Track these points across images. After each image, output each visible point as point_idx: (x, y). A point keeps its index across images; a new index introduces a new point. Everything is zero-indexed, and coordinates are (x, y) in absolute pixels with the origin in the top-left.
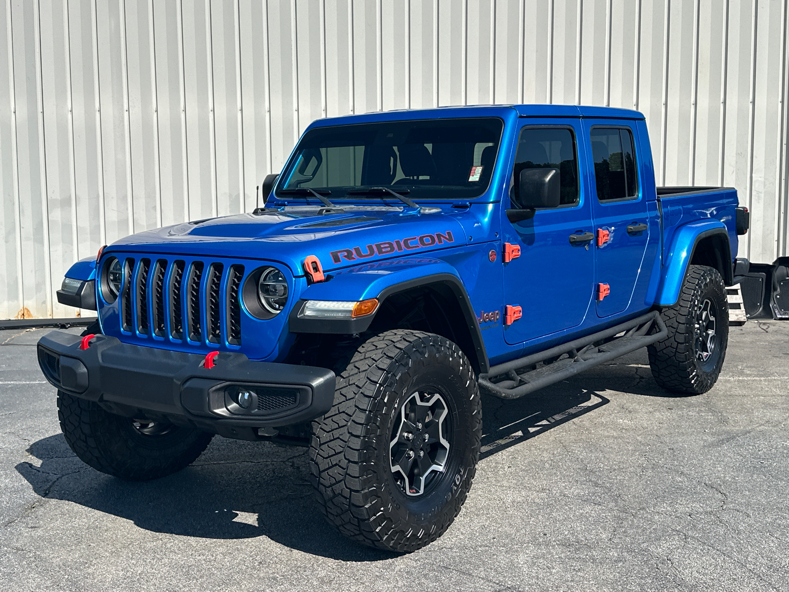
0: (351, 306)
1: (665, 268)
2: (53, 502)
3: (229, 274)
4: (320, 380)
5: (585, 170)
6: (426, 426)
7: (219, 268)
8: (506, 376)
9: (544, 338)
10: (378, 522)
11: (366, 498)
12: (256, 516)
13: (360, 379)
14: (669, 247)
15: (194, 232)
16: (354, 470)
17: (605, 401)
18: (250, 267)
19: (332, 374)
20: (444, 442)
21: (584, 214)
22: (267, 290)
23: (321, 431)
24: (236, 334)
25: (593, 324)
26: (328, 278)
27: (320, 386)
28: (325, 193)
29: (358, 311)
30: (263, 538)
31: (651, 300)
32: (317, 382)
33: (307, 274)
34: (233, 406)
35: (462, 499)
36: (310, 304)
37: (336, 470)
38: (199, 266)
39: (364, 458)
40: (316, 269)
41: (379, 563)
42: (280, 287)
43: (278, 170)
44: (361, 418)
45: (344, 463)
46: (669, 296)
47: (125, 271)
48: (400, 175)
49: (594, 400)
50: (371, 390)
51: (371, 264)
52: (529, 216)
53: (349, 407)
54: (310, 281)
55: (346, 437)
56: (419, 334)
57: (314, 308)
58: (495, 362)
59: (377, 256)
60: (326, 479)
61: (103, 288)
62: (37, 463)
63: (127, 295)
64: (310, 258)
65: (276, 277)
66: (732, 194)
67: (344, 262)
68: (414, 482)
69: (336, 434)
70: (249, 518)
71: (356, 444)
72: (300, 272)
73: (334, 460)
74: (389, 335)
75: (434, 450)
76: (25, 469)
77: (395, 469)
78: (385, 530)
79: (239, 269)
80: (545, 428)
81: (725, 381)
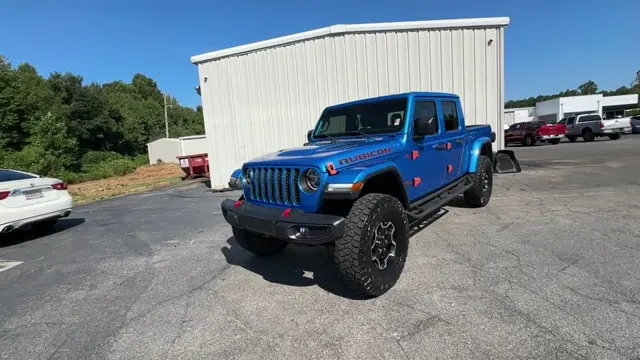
0: (350, 185)
1: (470, 157)
2: (233, 266)
3: (293, 172)
4: (338, 222)
5: (440, 118)
6: (386, 237)
7: (289, 170)
8: (415, 208)
9: (429, 190)
10: (368, 285)
11: (362, 275)
12: (312, 274)
13: (356, 220)
14: (471, 148)
15: (279, 155)
16: (356, 263)
17: (447, 211)
18: (302, 169)
19: (343, 219)
20: (394, 243)
21: (441, 137)
22: (310, 180)
23: (339, 244)
24: (298, 200)
25: (447, 182)
26: (338, 173)
27: (339, 225)
28: (333, 136)
29: (354, 187)
30: (316, 286)
31: (465, 171)
32: (336, 223)
33: (328, 171)
34: (298, 234)
35: (403, 267)
36: (330, 185)
37: (347, 263)
38: (280, 170)
39: (361, 257)
40: (332, 169)
41: (369, 301)
42: (316, 178)
43: (313, 128)
44: (358, 238)
45: (351, 260)
46: (472, 169)
47: (252, 173)
48: (360, 127)
49: (442, 211)
50: (361, 225)
51: (356, 165)
52: (422, 139)
53: (351, 233)
54: (330, 175)
55: (351, 247)
56: (381, 195)
57: (332, 187)
58: (412, 202)
59: (359, 161)
60: (342, 266)
61: (244, 181)
62: (229, 247)
63: (253, 183)
64: (329, 164)
65: (314, 173)
66: (489, 127)
67: (345, 164)
68: (382, 263)
69: (347, 246)
70: (309, 275)
71: (356, 251)
72: (325, 170)
73: (346, 258)
74: (367, 196)
75: (389, 247)
76: (224, 250)
77: (374, 258)
78: (371, 288)
79: (297, 170)
80: (426, 225)
81: (493, 200)
